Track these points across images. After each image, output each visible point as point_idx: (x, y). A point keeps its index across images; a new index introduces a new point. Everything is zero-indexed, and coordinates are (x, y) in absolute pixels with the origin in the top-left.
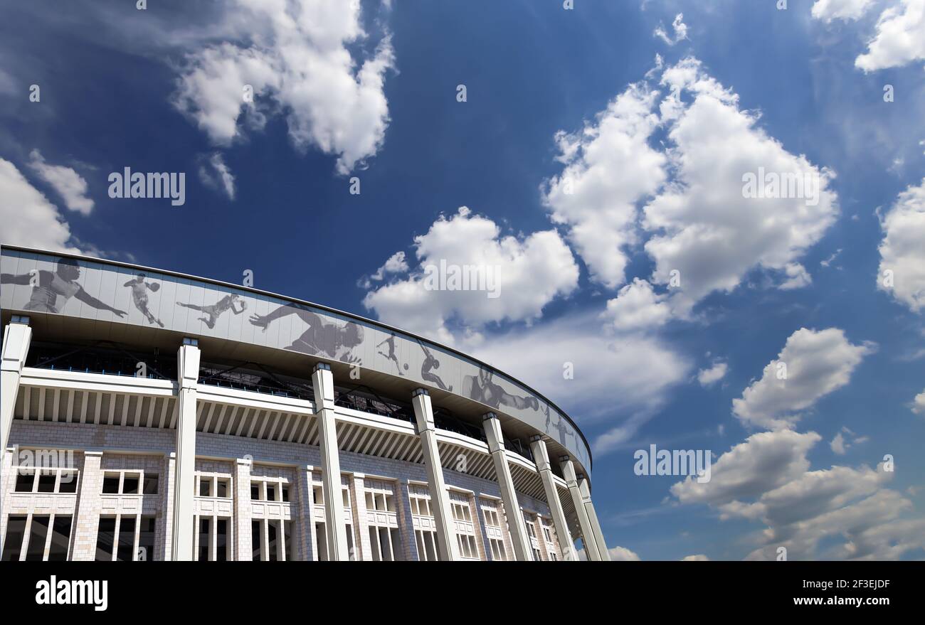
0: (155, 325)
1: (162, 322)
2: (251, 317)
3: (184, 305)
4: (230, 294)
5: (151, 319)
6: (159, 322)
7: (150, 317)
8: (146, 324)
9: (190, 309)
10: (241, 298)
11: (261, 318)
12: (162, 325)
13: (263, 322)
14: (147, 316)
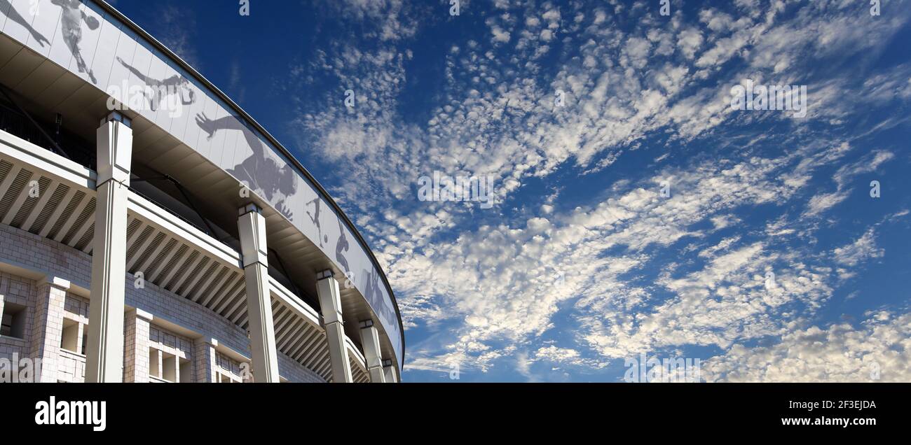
0: (84, 76)
1: (95, 75)
2: (198, 115)
3: (126, 65)
4: (179, 75)
5: (82, 65)
6: (91, 74)
7: (80, 62)
8: (74, 69)
9: (132, 74)
10: (191, 85)
11: (208, 121)
12: (94, 80)
13: (209, 127)
14: (76, 57)
